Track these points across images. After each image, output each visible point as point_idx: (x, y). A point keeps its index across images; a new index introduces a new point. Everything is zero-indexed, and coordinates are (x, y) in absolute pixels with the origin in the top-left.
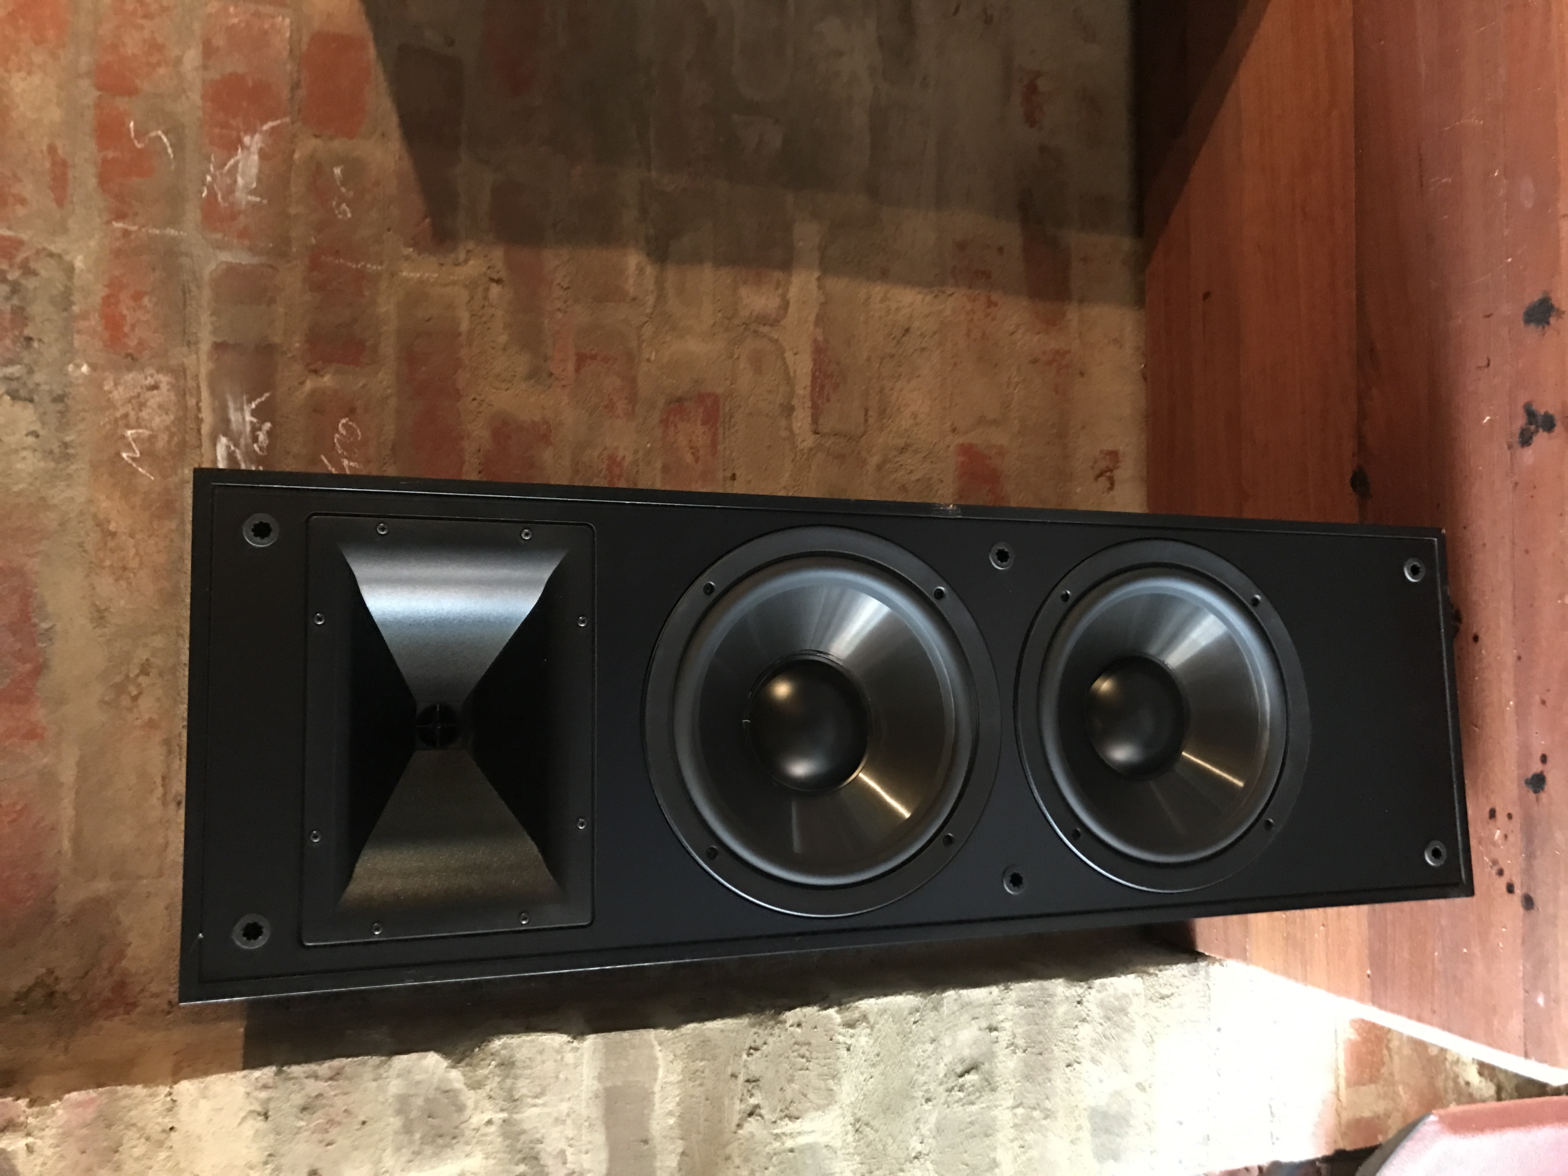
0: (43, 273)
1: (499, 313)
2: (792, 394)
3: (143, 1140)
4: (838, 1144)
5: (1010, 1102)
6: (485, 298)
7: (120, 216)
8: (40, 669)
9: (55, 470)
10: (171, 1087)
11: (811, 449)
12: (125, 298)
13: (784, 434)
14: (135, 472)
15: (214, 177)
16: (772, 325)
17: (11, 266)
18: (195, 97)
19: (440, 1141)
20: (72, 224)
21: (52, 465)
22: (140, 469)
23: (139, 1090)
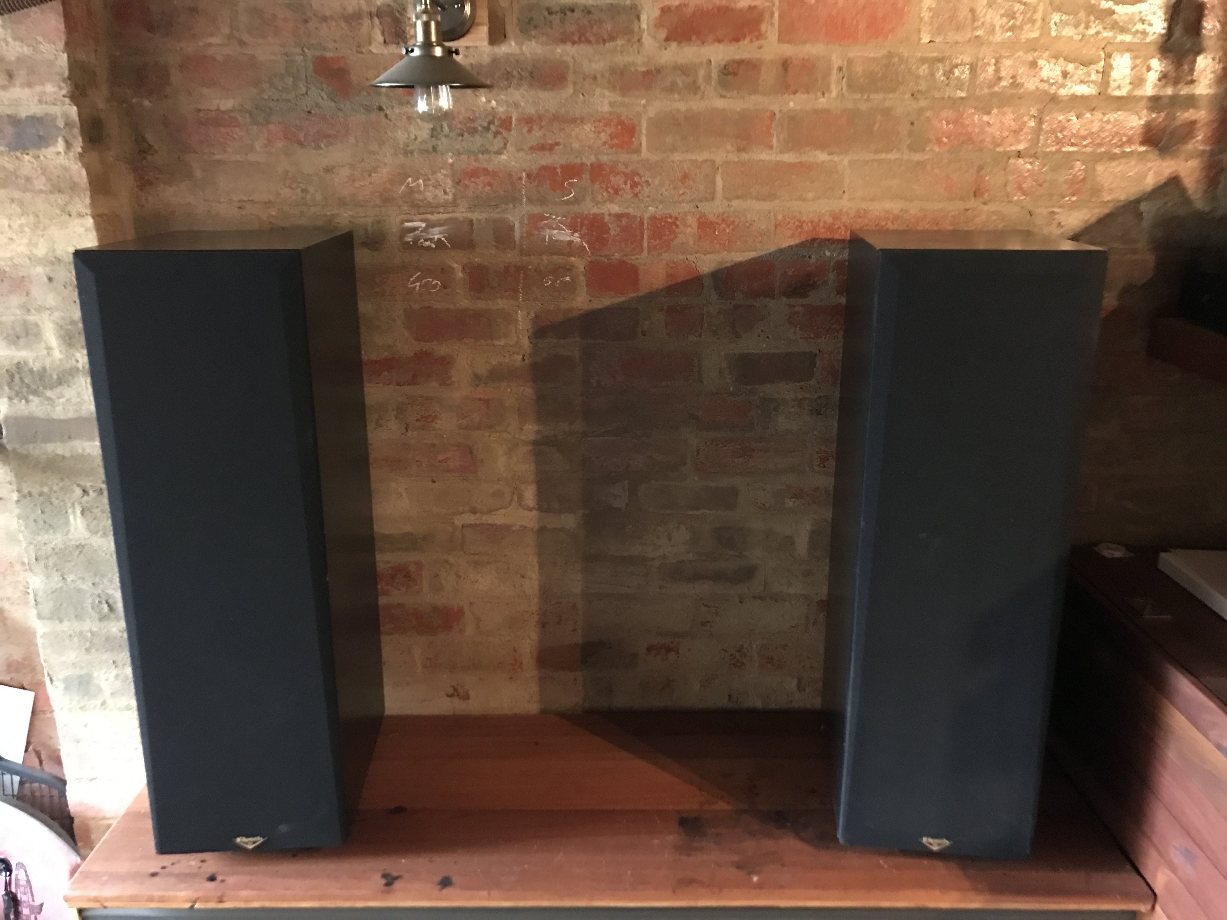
0: (496, 141)
1: (507, 360)
2: (483, 513)
3: (65, 203)
4: (70, 536)
5: (94, 629)
6: (514, 353)
7: (529, 176)
8: (301, 144)
9: (400, 148)
10: (90, 215)
11: (454, 523)
12: (487, 179)
13: (461, 509)
14: (402, 184)
15: (555, 219)
16: (518, 502)
17: (497, 126)
18: (595, 210)
19: (67, 338)
20: (521, 154)
21: (402, 147)
22: (403, 187)
23: (88, 201)
